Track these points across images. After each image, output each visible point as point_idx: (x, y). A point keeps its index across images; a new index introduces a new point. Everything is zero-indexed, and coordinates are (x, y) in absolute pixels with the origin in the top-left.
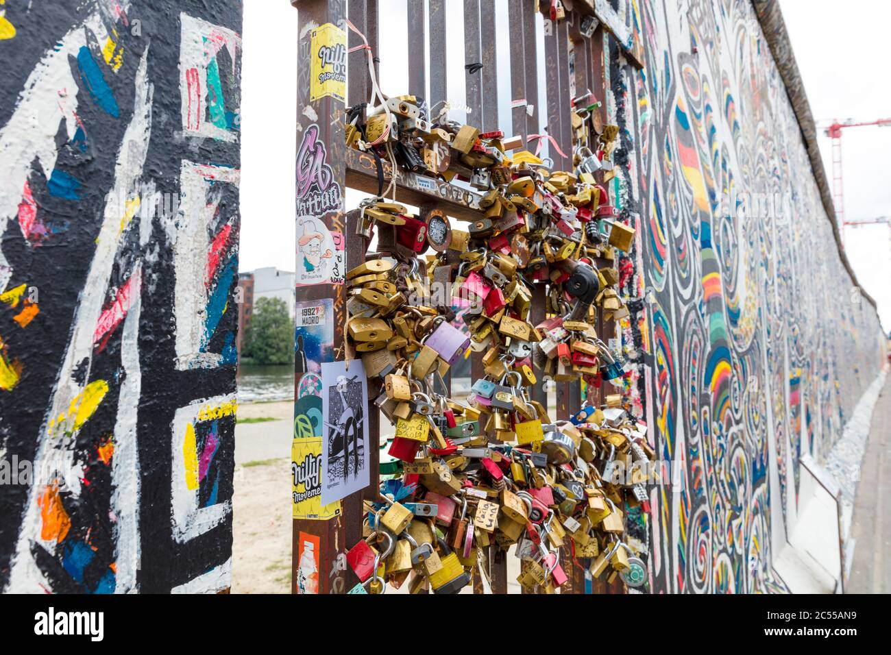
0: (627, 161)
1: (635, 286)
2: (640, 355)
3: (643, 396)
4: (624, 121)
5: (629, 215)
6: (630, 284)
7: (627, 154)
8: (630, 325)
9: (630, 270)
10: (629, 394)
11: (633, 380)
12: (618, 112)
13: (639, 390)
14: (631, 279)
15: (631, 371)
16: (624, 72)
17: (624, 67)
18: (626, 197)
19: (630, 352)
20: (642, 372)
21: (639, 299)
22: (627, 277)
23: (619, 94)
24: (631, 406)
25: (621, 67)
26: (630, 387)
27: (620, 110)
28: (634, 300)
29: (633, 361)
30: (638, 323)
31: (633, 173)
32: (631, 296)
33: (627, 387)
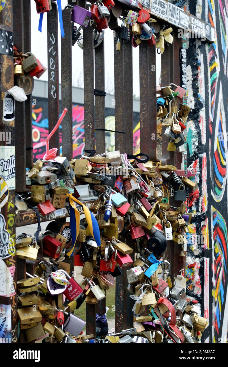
0: (198, 117)
1: (200, 205)
2: (201, 251)
3: (202, 279)
4: (198, 88)
5: (198, 157)
6: (197, 204)
7: (199, 111)
8: (195, 232)
9: (197, 195)
10: (193, 278)
11: (196, 269)
12: (193, 81)
13: (200, 275)
14: (198, 200)
15: (195, 263)
16: (199, 51)
17: (199, 47)
18: (197, 144)
19: (195, 250)
20: (202, 263)
21: (202, 213)
22: (195, 199)
23: (195, 68)
24: (194, 287)
25: (197, 47)
26: (194, 274)
27: (195, 79)
28: (199, 214)
29: (196, 257)
30: (201, 229)
31: (203, 125)
32: (197, 211)
33: (192, 274)
